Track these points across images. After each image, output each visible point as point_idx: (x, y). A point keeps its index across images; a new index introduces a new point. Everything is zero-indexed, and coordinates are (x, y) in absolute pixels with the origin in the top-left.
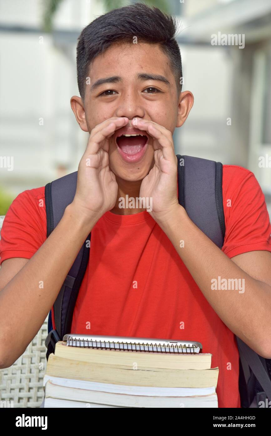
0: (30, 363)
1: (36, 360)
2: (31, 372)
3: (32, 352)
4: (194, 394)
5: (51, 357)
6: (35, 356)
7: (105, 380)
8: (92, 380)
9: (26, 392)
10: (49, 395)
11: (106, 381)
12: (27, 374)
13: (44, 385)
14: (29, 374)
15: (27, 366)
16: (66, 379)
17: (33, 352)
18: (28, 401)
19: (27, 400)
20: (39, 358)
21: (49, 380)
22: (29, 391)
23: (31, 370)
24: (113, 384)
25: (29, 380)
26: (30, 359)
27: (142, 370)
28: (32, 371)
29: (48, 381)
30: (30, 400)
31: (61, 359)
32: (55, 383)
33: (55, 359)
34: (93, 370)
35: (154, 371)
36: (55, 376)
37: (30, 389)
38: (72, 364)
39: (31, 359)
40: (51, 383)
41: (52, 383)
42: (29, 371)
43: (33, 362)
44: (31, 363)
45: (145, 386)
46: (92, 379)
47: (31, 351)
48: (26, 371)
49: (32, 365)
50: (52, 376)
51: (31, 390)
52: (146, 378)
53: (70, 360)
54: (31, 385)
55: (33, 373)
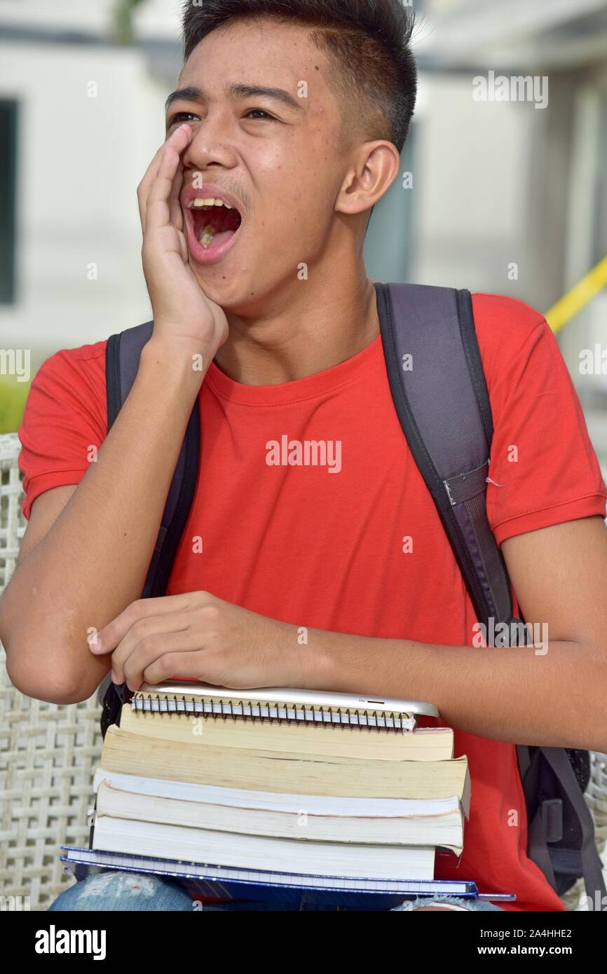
0: (72, 743)
1: (84, 738)
2: (74, 764)
3: (77, 721)
4: (412, 813)
5: (110, 733)
6: (83, 730)
7: (225, 781)
8: (196, 780)
9: (64, 804)
10: (105, 812)
11: (227, 782)
12: (66, 768)
13: (95, 791)
14: (71, 768)
15: (66, 751)
16: (143, 779)
17: (80, 721)
18: (69, 823)
19: (65, 821)
20: (92, 736)
21: (105, 779)
22: (71, 803)
23: (74, 759)
24: (243, 788)
25: (69, 780)
26: (73, 737)
27: (304, 761)
28: (77, 762)
29: (102, 782)
30: (73, 822)
31: (132, 736)
32: (117, 787)
33: (119, 736)
34: (199, 760)
35: (330, 763)
36: (119, 772)
37: (72, 799)
38: (154, 747)
39: (76, 736)
40: (109, 787)
41: (112, 785)
42: (71, 762)
43: (79, 742)
44: (75, 745)
45: (310, 794)
46: (198, 778)
47: (74, 720)
48: (64, 761)
49: (77, 749)
50: (111, 771)
51: (75, 802)
52: (311, 777)
53: (153, 739)
54: (75, 790)
55: (80, 765)
